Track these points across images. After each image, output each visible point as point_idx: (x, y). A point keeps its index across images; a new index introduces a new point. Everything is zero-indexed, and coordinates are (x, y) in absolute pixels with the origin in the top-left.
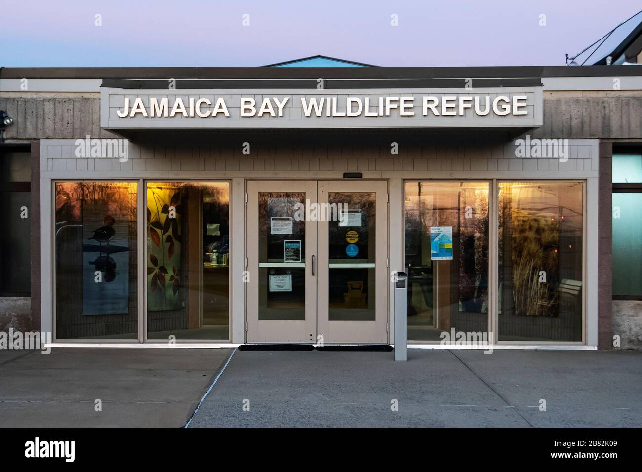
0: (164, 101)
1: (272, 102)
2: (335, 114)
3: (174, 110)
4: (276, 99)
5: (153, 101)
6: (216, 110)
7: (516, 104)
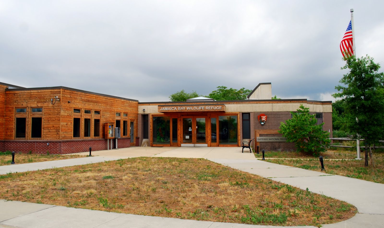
0: (167, 108)
1: (183, 108)
2: (192, 109)
3: (168, 109)
4: (183, 107)
5: (165, 108)
6: (175, 109)
7: (220, 108)
